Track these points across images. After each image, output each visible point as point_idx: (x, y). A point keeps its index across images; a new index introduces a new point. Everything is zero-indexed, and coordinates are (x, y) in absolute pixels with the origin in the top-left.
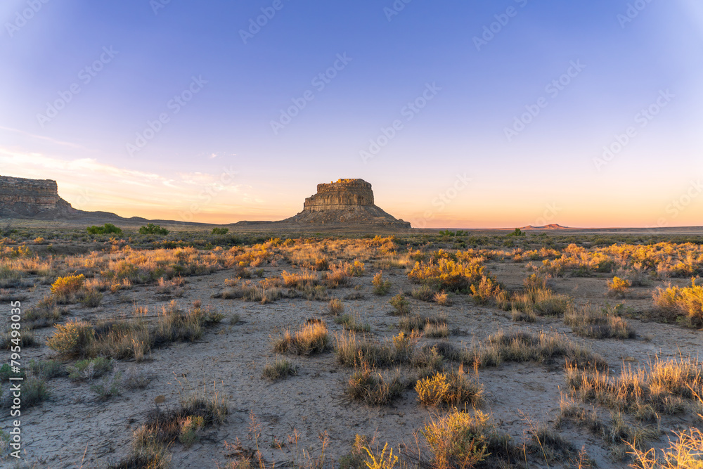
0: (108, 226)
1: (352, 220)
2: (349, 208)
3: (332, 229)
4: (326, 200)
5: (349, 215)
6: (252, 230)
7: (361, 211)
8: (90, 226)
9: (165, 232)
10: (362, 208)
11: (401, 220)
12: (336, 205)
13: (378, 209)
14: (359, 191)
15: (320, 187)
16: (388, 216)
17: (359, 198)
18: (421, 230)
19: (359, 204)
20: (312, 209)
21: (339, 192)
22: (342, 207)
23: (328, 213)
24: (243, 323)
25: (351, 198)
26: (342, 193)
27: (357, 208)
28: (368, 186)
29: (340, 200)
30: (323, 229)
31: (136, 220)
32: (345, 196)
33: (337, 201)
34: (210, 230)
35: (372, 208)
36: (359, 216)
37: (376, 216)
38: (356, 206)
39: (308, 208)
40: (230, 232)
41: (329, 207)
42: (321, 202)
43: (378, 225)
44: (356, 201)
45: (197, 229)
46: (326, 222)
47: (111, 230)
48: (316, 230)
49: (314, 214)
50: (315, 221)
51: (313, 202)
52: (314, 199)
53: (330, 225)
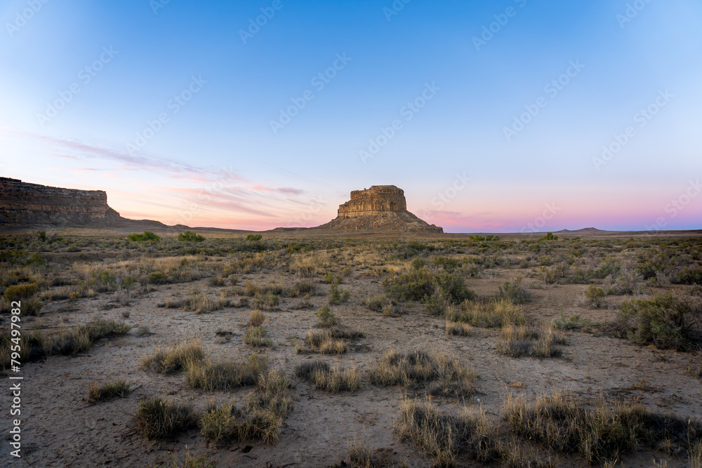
0: (147, 234)
1: (385, 225)
2: (382, 214)
3: (365, 234)
4: (359, 206)
5: (382, 221)
6: (287, 236)
7: (394, 217)
8: (132, 233)
9: (201, 239)
10: (395, 214)
11: (433, 225)
12: (369, 211)
13: (410, 214)
14: (391, 197)
15: (353, 193)
16: (420, 221)
17: (392, 204)
18: (453, 235)
19: (392, 210)
20: (346, 215)
21: (372, 199)
22: (375, 213)
23: (362, 219)
25: (383, 204)
26: (375, 200)
27: (389, 214)
28: (400, 192)
29: (372, 207)
30: (357, 235)
32: (378, 202)
33: (370, 207)
34: (245, 236)
35: (404, 214)
36: (392, 222)
37: (408, 222)
38: (388, 212)
39: (342, 214)
40: (264, 238)
41: (362, 214)
42: (355, 208)
43: (411, 230)
44: (388, 207)
45: (236, 236)
46: (359, 228)
47: (150, 237)
48: (349, 236)
49: (348, 222)
50: (348, 226)
51: (347, 208)
52: (347, 205)
53: (363, 231)
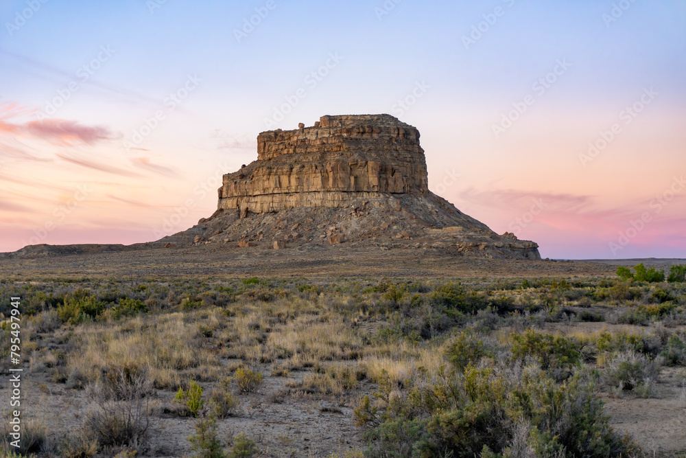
1: (364, 237)
2: (354, 201)
3: (303, 264)
4: (284, 179)
5: (354, 223)
7: (389, 211)
10: (393, 202)
11: (508, 236)
12: (314, 193)
13: (440, 202)
16: (469, 223)
17: (383, 171)
19: (383, 188)
20: (243, 206)
21: (323, 154)
22: (332, 200)
23: (292, 217)
25: (358, 172)
26: (332, 158)
27: (376, 201)
28: (409, 136)
29: (325, 180)
30: (276, 267)
32: (341, 166)
33: (317, 182)
35: (423, 201)
36: (384, 225)
37: (433, 225)
38: (372, 197)
39: (230, 204)
41: (292, 201)
42: (271, 184)
44: (373, 180)
46: (284, 244)
51: (246, 184)
52: (246, 174)
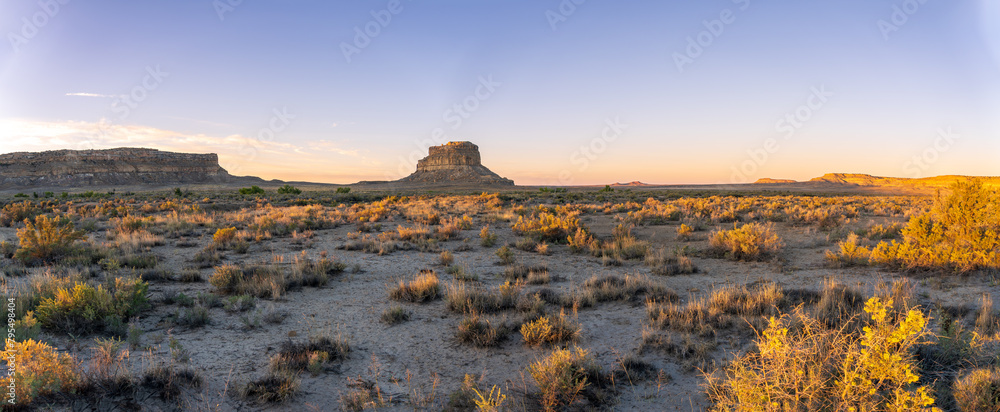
0: (254, 188)
1: (462, 178)
2: (458, 167)
3: (443, 186)
4: (437, 161)
5: (458, 174)
6: (371, 189)
7: (469, 171)
8: (242, 188)
9: (298, 192)
10: (470, 168)
11: (505, 178)
12: (446, 165)
13: (485, 168)
14: (467, 152)
15: (431, 149)
16: (493, 174)
17: (467, 158)
18: (523, 187)
19: (467, 164)
20: (424, 169)
21: (449, 154)
22: (452, 167)
23: (440, 172)
24: (363, 272)
25: (460, 158)
26: (452, 155)
27: (465, 167)
28: (475, 148)
29: (449, 161)
30: (435, 187)
31: (276, 182)
32: (454, 157)
33: (447, 161)
34: (335, 189)
35: (479, 168)
36: (467, 175)
37: (482, 174)
39: (420, 169)
40: (352, 191)
41: (440, 167)
42: (433, 162)
43: (485, 183)
44: (464, 161)
45: (324, 189)
46: (437, 180)
47: (256, 191)
48: (428, 188)
49: (427, 175)
50: (427, 179)
51: (425, 163)
52: (426, 160)
53: (441, 183)
